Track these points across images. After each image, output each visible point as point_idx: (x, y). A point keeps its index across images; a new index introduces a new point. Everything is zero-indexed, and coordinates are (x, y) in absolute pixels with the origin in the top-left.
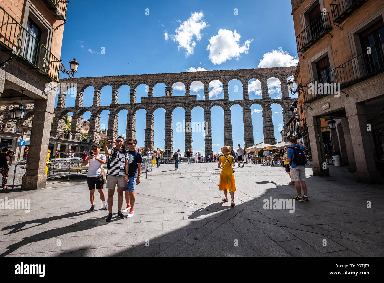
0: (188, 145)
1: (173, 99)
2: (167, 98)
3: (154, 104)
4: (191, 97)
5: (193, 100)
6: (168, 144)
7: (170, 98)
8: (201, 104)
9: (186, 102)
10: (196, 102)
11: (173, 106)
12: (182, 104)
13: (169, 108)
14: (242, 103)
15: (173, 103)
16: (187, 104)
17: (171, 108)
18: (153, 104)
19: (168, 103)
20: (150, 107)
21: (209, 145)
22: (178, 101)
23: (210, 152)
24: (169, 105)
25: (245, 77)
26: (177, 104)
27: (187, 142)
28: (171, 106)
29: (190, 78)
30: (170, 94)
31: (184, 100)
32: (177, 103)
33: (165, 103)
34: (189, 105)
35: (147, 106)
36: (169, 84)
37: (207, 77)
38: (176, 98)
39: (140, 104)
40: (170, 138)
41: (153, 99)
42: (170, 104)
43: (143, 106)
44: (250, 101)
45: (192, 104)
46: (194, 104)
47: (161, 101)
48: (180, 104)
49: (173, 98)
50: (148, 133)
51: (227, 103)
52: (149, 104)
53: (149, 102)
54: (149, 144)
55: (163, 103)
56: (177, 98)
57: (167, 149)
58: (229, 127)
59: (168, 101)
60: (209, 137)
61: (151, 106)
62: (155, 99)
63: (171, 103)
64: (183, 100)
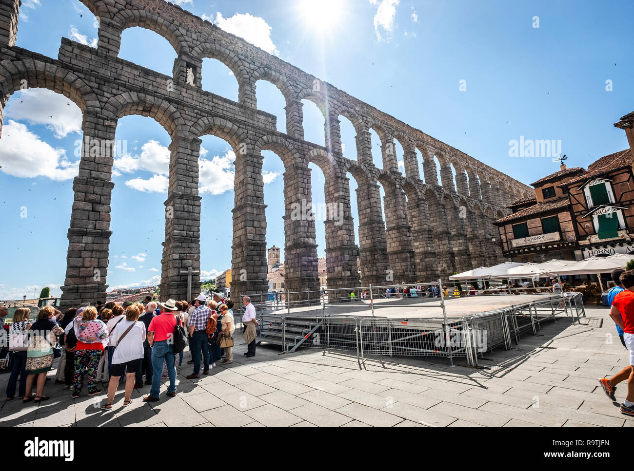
0: (257, 259)
1: (206, 102)
2: (184, 90)
3: (130, 89)
4: (262, 117)
5: (268, 127)
6: (188, 250)
7: (194, 93)
8: (287, 144)
9: (248, 126)
10: (273, 133)
11: (206, 122)
12: (236, 127)
13: (190, 124)
14: (364, 170)
15: (205, 112)
16: (252, 133)
17: (199, 128)
18: (124, 86)
19: (187, 106)
20: (106, 94)
21: (311, 262)
22: (225, 113)
23: (313, 280)
24: (193, 114)
25: (365, 119)
26: (218, 121)
27: (252, 247)
28: (200, 122)
29: (259, 65)
30: (197, 80)
31: (244, 119)
32: (220, 117)
33: (177, 103)
34: (255, 135)
35: (96, 85)
36: (193, 48)
37: (298, 83)
38: (215, 101)
39: (52, 62)
40: (195, 229)
41: (125, 68)
42: (197, 113)
43: (71, 77)
44: (377, 170)
45: (265, 138)
46: (270, 141)
47: (159, 91)
48: (229, 124)
49: (206, 98)
50: (92, 197)
51: (340, 160)
52: (104, 81)
53: (102, 71)
54: (96, 247)
55: (170, 101)
56: (221, 103)
57: (186, 268)
58: (348, 219)
59: (189, 101)
60: (311, 239)
61: (114, 91)
62: (137, 73)
63: (201, 113)
64: (238, 117)
